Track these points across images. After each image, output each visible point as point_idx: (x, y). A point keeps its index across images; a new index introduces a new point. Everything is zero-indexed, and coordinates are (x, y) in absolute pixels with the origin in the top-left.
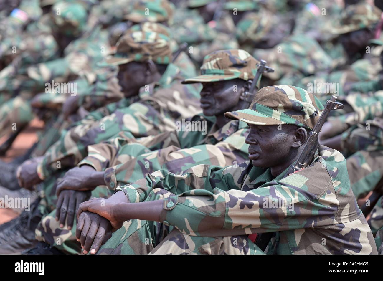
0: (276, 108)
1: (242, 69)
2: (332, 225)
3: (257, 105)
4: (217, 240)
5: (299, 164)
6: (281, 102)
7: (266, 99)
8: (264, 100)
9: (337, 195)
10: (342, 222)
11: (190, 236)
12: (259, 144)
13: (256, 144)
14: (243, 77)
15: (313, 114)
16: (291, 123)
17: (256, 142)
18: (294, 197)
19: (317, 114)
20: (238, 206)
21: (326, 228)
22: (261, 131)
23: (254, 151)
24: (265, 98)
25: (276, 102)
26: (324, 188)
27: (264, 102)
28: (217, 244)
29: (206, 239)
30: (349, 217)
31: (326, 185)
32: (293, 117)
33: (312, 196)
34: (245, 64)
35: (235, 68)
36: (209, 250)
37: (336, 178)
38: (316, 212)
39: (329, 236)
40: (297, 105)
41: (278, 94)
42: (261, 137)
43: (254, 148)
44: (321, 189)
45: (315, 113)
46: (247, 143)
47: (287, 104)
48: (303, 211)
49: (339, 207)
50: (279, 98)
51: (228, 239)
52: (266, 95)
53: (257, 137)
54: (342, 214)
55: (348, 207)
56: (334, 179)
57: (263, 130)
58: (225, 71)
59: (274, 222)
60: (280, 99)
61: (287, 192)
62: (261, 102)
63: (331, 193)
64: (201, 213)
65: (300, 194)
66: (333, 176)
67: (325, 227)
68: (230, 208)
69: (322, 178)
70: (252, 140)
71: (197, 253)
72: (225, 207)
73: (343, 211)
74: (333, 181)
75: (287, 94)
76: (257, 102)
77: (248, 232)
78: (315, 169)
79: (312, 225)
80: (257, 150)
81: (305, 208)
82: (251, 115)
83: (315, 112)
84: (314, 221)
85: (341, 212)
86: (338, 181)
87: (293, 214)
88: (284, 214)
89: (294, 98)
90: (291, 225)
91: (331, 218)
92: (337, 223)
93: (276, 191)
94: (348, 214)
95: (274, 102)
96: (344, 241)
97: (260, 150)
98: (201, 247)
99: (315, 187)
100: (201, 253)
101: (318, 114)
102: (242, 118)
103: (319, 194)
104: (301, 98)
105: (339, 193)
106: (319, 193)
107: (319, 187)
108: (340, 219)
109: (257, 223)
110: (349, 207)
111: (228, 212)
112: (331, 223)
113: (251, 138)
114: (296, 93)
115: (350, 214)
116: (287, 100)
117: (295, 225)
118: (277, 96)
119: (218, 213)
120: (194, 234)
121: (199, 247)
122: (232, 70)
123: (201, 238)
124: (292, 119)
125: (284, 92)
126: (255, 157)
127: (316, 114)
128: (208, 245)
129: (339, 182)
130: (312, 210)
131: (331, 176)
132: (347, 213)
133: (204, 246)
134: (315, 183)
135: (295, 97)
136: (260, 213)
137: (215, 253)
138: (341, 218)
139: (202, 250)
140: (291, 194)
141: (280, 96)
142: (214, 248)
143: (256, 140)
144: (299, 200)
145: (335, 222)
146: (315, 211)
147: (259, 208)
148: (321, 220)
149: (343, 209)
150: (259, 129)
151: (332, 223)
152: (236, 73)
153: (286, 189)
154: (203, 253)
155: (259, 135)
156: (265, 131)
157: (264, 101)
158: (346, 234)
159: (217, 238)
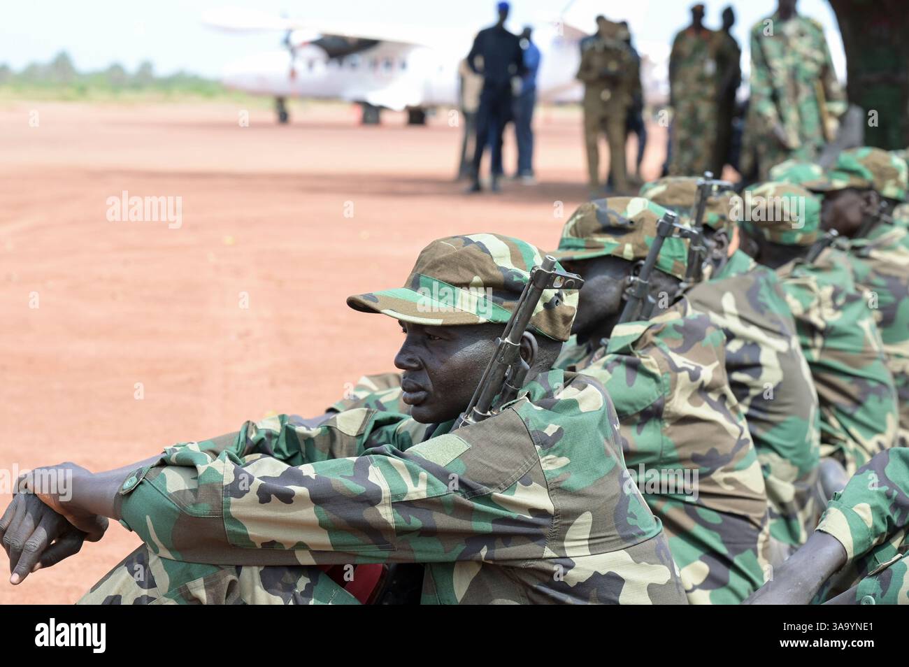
0: (467, 285)
1: (624, 238)
2: (540, 559)
3: (422, 278)
4: (220, 573)
5: (475, 413)
6: (479, 272)
7: (443, 266)
8: (438, 267)
9: (552, 490)
10: (568, 555)
11: (160, 557)
12: (425, 370)
13: (420, 369)
14: (622, 253)
15: (552, 300)
16: (500, 320)
17: (420, 365)
18: (416, 485)
19: (559, 300)
20: (252, 495)
21: (523, 565)
22: (431, 339)
23: (414, 386)
24: (441, 262)
25: (466, 272)
26: (513, 470)
27: (439, 271)
28: (220, 581)
29: (195, 568)
30: (589, 545)
31: (518, 464)
32: (505, 307)
33: (472, 486)
34: (629, 226)
35: (606, 235)
36: (202, 595)
37: (555, 450)
38: (487, 527)
39: (535, 586)
40: (516, 279)
41: (471, 255)
42: (430, 352)
43: (413, 379)
44: (502, 473)
45: (557, 298)
46: (399, 365)
47: (491, 276)
48: (443, 520)
49: (558, 518)
50: (472, 262)
51: (252, 573)
52: (444, 255)
53: (421, 353)
54: (568, 536)
55: (586, 519)
56: (546, 451)
57: (434, 337)
58: (587, 241)
59: (370, 541)
60: (475, 265)
61: (399, 471)
62: (431, 271)
63: (534, 483)
64: (173, 506)
65: (435, 479)
66: (542, 444)
67: (519, 562)
68: (233, 499)
69: (510, 446)
70: (410, 360)
71: (176, 600)
72: (221, 495)
73: (571, 528)
74: (543, 457)
75: (492, 254)
76: (423, 273)
77: (305, 559)
78: (496, 424)
79: (481, 556)
80: (420, 384)
81: (451, 515)
82: (407, 302)
83: (556, 295)
84: (485, 547)
85: (565, 532)
86: (560, 456)
87: (412, 525)
88: (386, 522)
89: (508, 264)
90: (420, 551)
91: (536, 542)
92: (554, 555)
93: (371, 468)
94: (588, 537)
95: (461, 273)
96: (574, 599)
97: (429, 381)
98: (186, 587)
99: (487, 466)
100: (187, 599)
101: (562, 300)
102: (387, 309)
103: (496, 485)
104: (523, 262)
105: (558, 485)
106: (497, 482)
107: (496, 467)
108: (563, 548)
109: (322, 539)
110: (591, 520)
111: (229, 508)
112: (535, 555)
113: (409, 356)
114: (511, 252)
115: (593, 536)
116: (492, 268)
117: (431, 552)
118: (468, 258)
119: (204, 509)
120: (168, 555)
121: (178, 586)
122: (599, 239)
123: (184, 564)
124: (501, 311)
125: (485, 250)
126: (418, 398)
127: (557, 301)
128: (200, 582)
129: (564, 461)
130: (471, 520)
131: (538, 444)
132: (583, 534)
133: (190, 584)
134: (489, 456)
135: (510, 261)
136: (318, 517)
137: (215, 602)
138: (566, 544)
139: (186, 594)
140: (410, 478)
141: (476, 258)
142: (213, 590)
143: (420, 360)
144: (428, 495)
145: (548, 552)
146: (483, 523)
147: (314, 504)
148: (507, 547)
149: (569, 525)
150: (427, 334)
151: (540, 555)
152: (611, 244)
153: (399, 465)
154: (190, 601)
155: (427, 348)
156: (440, 338)
157: (438, 269)
158: (579, 584)
159: (222, 569)
